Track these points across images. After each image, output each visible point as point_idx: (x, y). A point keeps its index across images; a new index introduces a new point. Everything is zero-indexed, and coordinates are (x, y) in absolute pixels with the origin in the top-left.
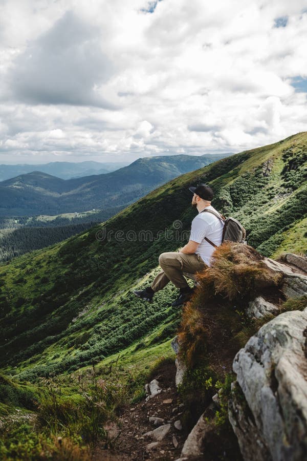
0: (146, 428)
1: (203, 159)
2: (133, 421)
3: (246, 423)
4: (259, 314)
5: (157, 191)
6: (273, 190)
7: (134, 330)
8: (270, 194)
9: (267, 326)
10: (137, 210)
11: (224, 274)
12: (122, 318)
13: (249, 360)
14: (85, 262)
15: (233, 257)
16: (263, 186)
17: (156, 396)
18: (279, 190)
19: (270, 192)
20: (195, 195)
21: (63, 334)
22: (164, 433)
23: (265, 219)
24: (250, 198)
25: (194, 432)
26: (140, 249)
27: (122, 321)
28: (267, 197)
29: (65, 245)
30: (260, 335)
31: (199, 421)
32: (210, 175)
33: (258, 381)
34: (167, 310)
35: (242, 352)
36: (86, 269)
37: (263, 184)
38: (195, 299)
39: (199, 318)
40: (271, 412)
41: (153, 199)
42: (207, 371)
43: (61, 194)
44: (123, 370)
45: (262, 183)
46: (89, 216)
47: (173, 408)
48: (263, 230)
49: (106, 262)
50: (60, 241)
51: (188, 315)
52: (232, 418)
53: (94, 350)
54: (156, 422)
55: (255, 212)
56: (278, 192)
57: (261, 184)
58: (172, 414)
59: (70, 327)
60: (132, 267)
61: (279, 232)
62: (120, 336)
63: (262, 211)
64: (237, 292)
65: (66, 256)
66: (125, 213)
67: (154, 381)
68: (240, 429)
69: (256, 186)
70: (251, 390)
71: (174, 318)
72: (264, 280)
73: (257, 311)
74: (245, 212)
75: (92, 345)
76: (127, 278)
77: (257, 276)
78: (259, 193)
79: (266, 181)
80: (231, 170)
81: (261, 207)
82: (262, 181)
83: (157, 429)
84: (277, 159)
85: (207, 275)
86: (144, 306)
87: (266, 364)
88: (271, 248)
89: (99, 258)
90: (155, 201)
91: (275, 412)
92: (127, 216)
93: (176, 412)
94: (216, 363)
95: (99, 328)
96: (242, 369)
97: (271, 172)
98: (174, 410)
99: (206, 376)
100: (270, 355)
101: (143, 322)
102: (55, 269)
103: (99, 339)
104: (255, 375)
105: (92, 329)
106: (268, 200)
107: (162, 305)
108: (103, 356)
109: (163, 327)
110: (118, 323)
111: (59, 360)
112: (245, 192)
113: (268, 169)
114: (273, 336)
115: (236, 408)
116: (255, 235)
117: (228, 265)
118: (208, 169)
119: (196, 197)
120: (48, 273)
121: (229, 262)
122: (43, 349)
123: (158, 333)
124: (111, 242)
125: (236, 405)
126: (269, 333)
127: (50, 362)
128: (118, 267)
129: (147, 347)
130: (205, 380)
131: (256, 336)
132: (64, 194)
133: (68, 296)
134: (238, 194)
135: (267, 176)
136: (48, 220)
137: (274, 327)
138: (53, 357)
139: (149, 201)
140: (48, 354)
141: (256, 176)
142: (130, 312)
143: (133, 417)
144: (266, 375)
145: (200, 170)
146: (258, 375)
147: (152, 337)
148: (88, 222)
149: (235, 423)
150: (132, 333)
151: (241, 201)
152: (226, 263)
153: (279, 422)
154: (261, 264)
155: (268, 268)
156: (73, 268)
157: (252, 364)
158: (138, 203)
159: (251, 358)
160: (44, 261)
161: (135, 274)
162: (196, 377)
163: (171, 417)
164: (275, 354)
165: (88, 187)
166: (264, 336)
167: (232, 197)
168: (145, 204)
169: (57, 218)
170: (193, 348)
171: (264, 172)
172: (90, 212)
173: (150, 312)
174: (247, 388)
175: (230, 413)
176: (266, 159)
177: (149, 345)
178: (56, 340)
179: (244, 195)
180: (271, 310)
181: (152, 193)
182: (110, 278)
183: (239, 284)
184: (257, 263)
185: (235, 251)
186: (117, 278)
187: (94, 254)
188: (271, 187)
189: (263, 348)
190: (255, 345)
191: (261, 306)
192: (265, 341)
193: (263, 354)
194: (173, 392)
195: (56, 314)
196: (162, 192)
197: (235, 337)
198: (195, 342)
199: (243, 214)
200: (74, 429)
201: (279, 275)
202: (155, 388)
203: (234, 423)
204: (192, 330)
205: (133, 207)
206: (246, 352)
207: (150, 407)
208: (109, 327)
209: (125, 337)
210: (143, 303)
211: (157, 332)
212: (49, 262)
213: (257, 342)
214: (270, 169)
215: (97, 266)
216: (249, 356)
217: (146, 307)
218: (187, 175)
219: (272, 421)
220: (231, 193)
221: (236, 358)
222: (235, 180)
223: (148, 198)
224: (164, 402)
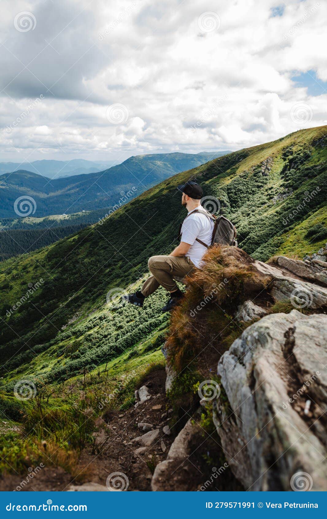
0: (135, 434)
1: (199, 157)
2: (121, 427)
3: (229, 423)
4: (248, 318)
5: (150, 191)
6: (272, 190)
7: (127, 338)
8: (270, 195)
9: (251, 329)
10: (129, 211)
11: (214, 277)
12: (115, 325)
13: (233, 361)
14: (75, 266)
15: (223, 261)
16: (262, 186)
17: (145, 402)
18: (278, 191)
19: (270, 192)
20: (184, 194)
21: (52, 342)
22: (152, 438)
23: (264, 220)
24: (248, 198)
25: (181, 435)
26: (133, 252)
27: (115, 328)
28: (266, 198)
29: (53, 249)
30: (243, 337)
31: (186, 425)
32: (207, 174)
33: (239, 382)
34: (162, 317)
35: (226, 354)
36: (76, 273)
37: (262, 184)
38: (185, 303)
39: (188, 322)
40: (248, 410)
41: (147, 200)
42: (194, 375)
43: (48, 194)
44: (116, 380)
45: (261, 182)
46: (79, 218)
47: (162, 414)
48: (261, 232)
49: (97, 266)
50: (47, 244)
51: (176, 319)
52: (216, 420)
53: (85, 359)
54: (144, 428)
55: (253, 213)
56: (277, 192)
57: (260, 184)
58: (162, 420)
59: (60, 335)
60: (125, 272)
61: (278, 234)
62: (112, 344)
63: (261, 212)
64: (226, 295)
65: (54, 260)
66: (117, 214)
67: (144, 387)
68: (223, 429)
69: (254, 186)
70: (233, 390)
71: (168, 325)
72: (253, 283)
73: (245, 315)
74: (243, 213)
75: (82, 354)
76: (119, 283)
77: (246, 280)
78: (258, 193)
79: (265, 181)
80: (228, 169)
81: (260, 208)
82: (261, 181)
83: (145, 434)
84: (276, 157)
85: (196, 279)
86: (137, 312)
87: (247, 365)
88: (269, 251)
89: (89, 263)
90: (148, 201)
91: (251, 409)
92: (119, 218)
93: (165, 418)
94: (203, 367)
95: (89, 335)
96: (226, 372)
97: (270, 172)
98: (163, 415)
99: (194, 380)
100: (252, 357)
101: (136, 329)
102: (43, 274)
103: (90, 348)
104: (237, 376)
105: (83, 336)
106: (267, 201)
107: (156, 311)
108: (94, 365)
109: (156, 334)
110: (110, 330)
111: (48, 369)
112: (243, 193)
113: (267, 168)
114: (255, 337)
115: (220, 409)
116: (253, 238)
117: (218, 268)
118: (204, 168)
119: (185, 197)
120: (35, 278)
121: (219, 265)
122: (31, 359)
123: (152, 341)
124: (102, 246)
125: (219, 406)
126: (252, 335)
127: (38, 372)
128: (110, 271)
129: (141, 355)
130: (193, 385)
131: (240, 338)
132: (52, 194)
133: (57, 303)
134: (236, 194)
135: (266, 175)
136: (34, 222)
137: (257, 329)
138: (41, 366)
139: (142, 202)
140: (37, 364)
141: (255, 176)
142: (123, 318)
143: (122, 423)
144: (247, 375)
145: (196, 169)
146: (239, 376)
147: (146, 345)
148: (77, 224)
149: (219, 424)
150: (124, 341)
151: (238, 202)
152: (215, 267)
153: (254, 418)
154: (251, 267)
155: (257, 271)
156: (62, 273)
157: (235, 366)
158: (131, 204)
159: (235, 360)
160: (31, 266)
161: (128, 279)
162: (185, 381)
163: (160, 422)
164: (256, 355)
165: (77, 187)
166: (246, 338)
167: (229, 198)
168: (138, 205)
169: (44, 220)
170: (181, 353)
171: (263, 171)
172: (80, 213)
173: (144, 319)
174: (229, 388)
175: (214, 415)
176: (266, 157)
177: (143, 353)
178: (44, 349)
179: (241, 196)
180: (259, 313)
181: (145, 193)
182: (101, 283)
183: (228, 288)
184: (246, 267)
185: (225, 254)
186: (109, 283)
187: (84, 258)
188: (270, 187)
189: (246, 350)
190: (238, 347)
191: (249, 309)
192: (247, 342)
193: (245, 356)
194: (163, 397)
195: (44, 322)
196: (155, 192)
197: (224, 341)
198: (184, 346)
199: (241, 216)
200: (61, 436)
201: (268, 278)
202: (144, 394)
203: (217, 424)
204: (180, 335)
205: (125, 208)
206: (230, 354)
207: (138, 413)
208: (100, 334)
209: (117, 344)
210: (136, 309)
211: (151, 339)
212: (36, 267)
213: (240, 344)
214: (269, 168)
215: (87, 271)
216: (233, 358)
217: (139, 313)
218: (183, 174)
219: (249, 418)
220: (228, 193)
221: (221, 360)
222: (233, 179)
223: (141, 198)
224: (153, 408)
